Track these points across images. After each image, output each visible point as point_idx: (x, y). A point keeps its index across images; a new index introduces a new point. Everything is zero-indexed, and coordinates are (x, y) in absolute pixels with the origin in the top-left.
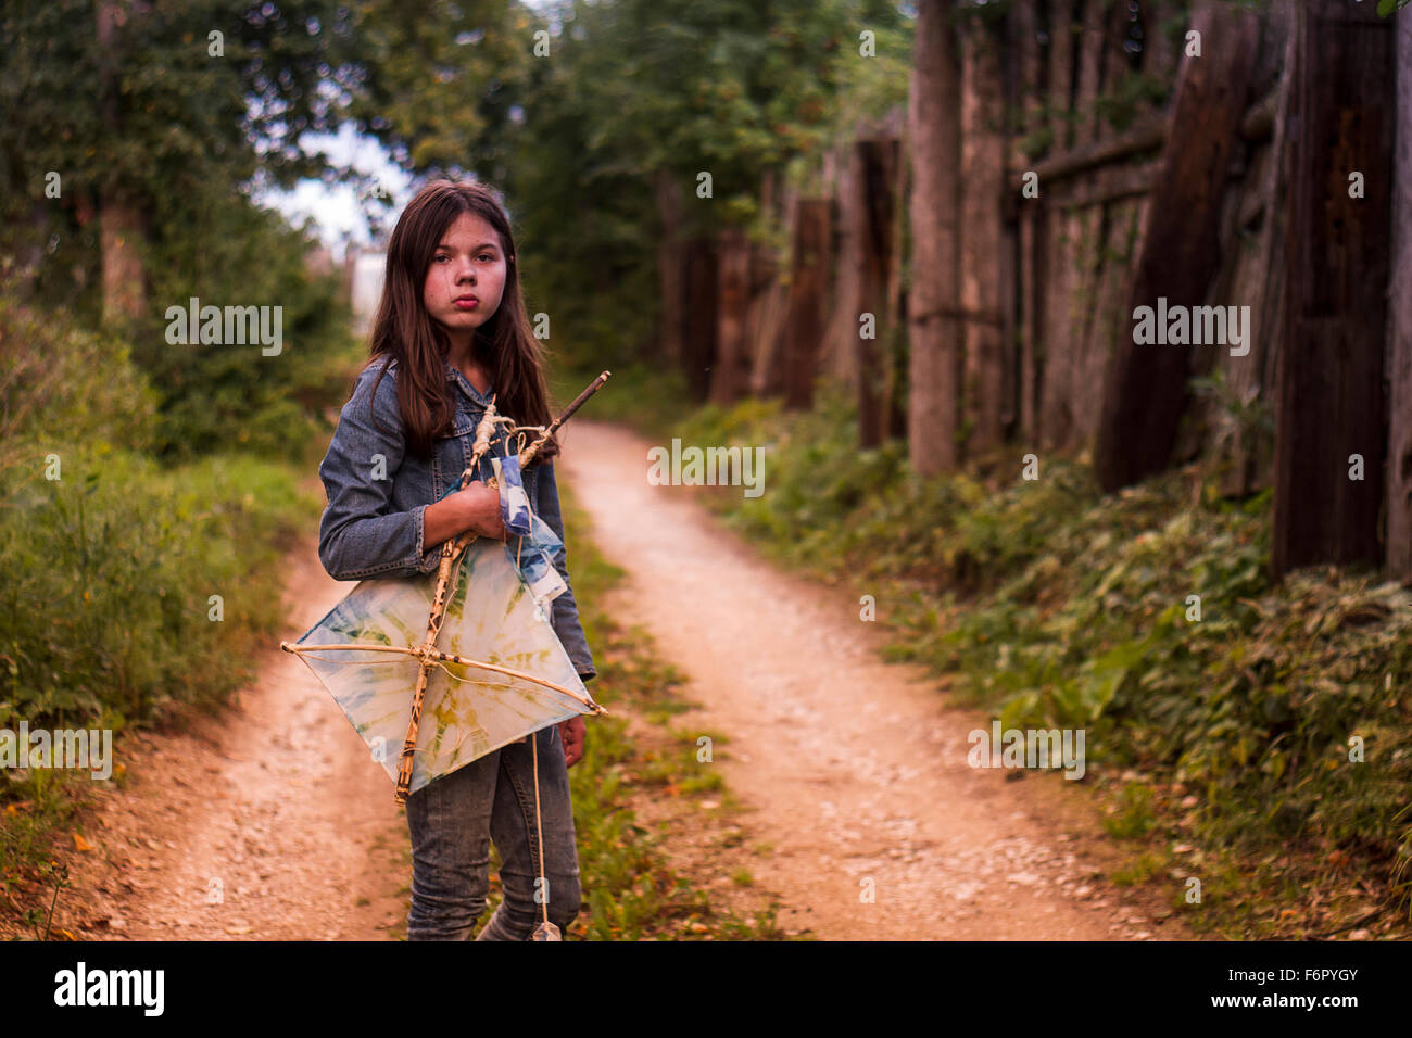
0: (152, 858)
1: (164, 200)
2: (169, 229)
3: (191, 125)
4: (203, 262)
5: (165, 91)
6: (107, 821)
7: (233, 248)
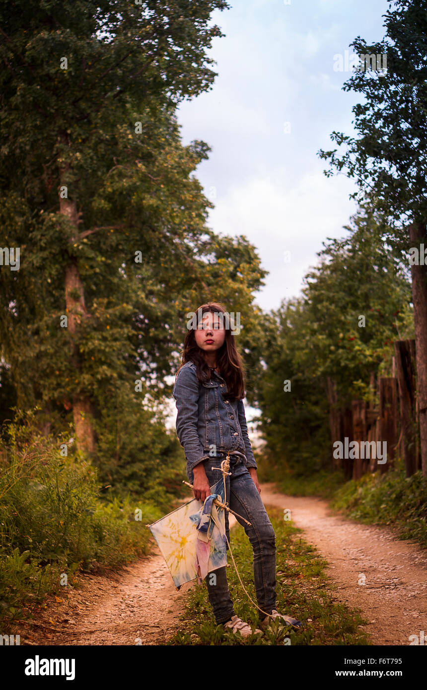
0: (87, 607)
1: (101, 399)
2: (104, 411)
3: (110, 365)
4: (119, 425)
5: (99, 351)
6: (69, 596)
7: (133, 419)
